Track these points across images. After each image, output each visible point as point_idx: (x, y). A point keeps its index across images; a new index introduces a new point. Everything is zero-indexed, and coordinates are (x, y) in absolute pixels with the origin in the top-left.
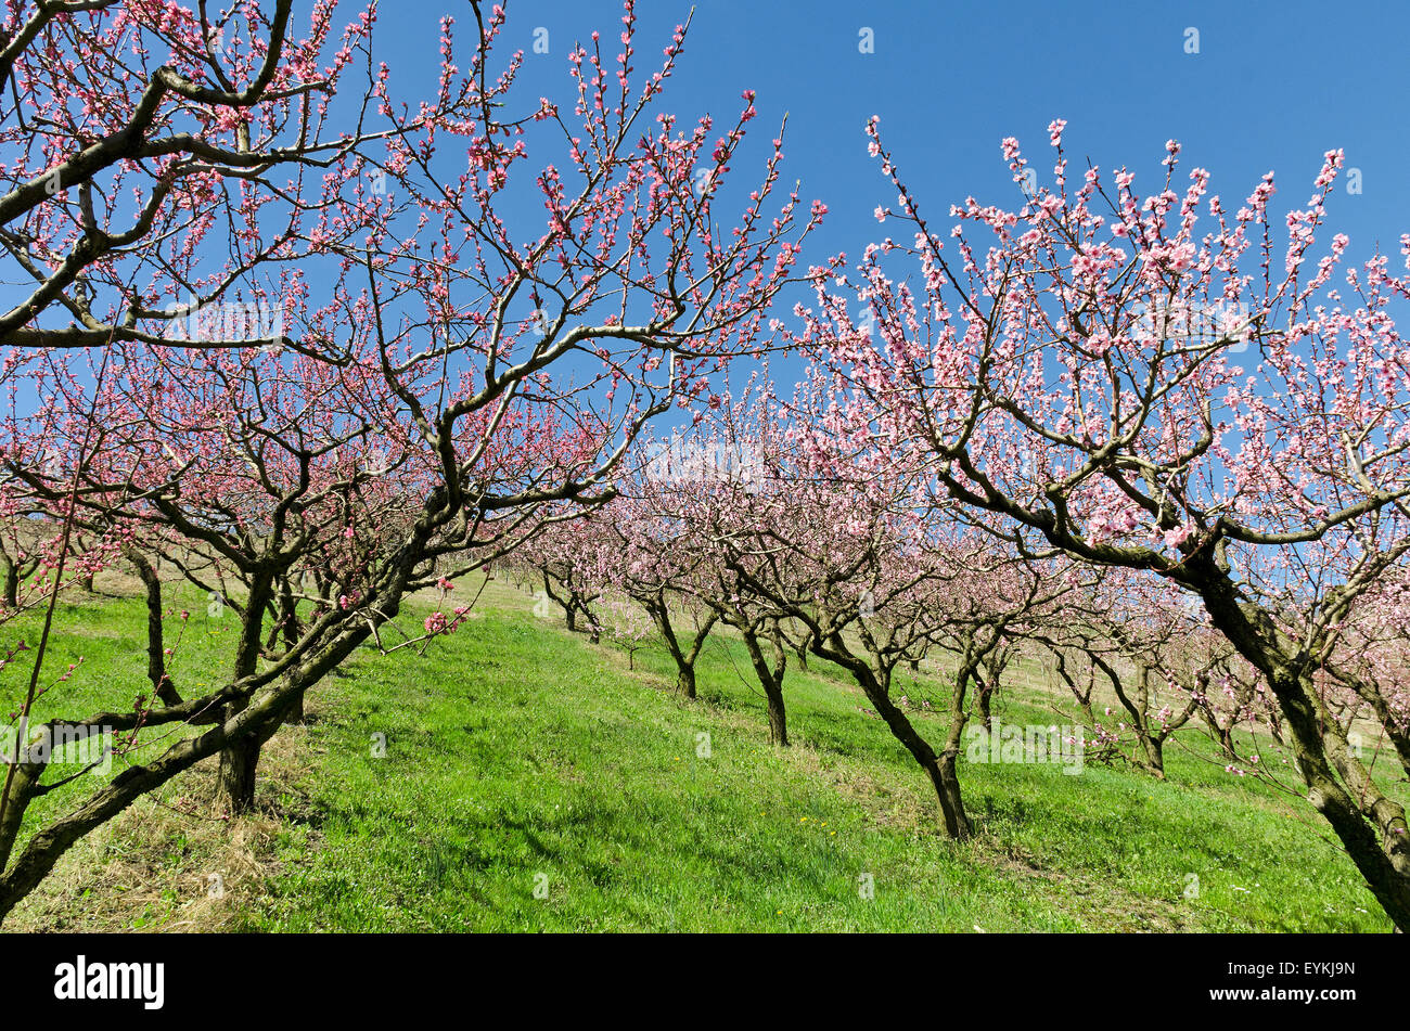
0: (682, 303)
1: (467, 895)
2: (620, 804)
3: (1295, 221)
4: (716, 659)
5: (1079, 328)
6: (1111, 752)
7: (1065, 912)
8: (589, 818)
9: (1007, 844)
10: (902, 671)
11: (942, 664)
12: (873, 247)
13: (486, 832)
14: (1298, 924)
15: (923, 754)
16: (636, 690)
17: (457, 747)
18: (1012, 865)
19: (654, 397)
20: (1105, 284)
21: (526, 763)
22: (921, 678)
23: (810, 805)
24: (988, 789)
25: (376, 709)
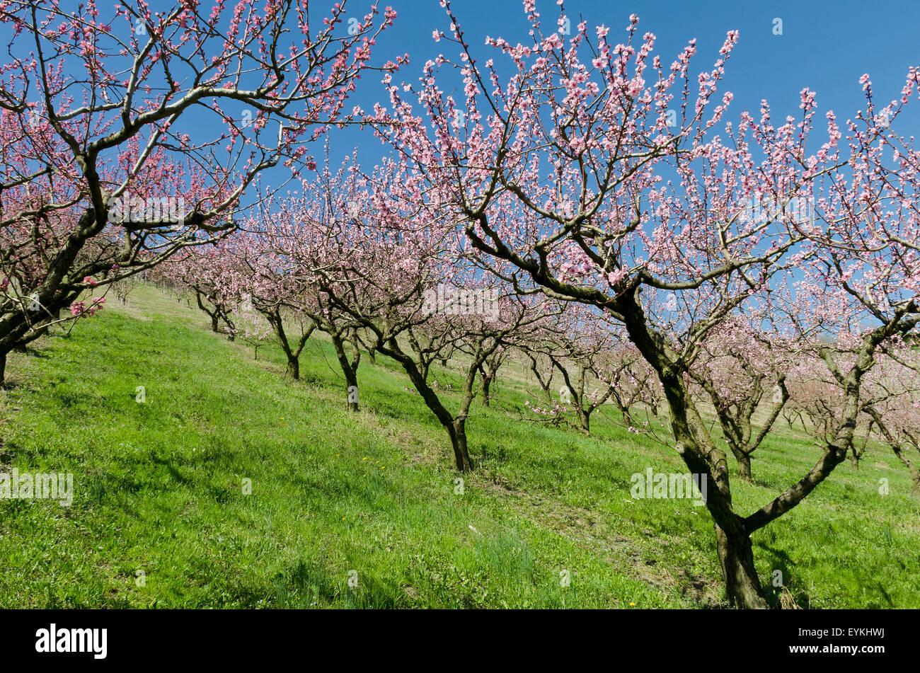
0: (282, 72)
1: (121, 510)
2: (240, 448)
3: (703, 80)
4: (314, 354)
5: (564, 136)
6: (559, 419)
7: (525, 516)
8: (217, 457)
9: (493, 475)
10: (436, 366)
11: (461, 362)
12: (430, 63)
13: (140, 466)
14: (659, 522)
15: (444, 417)
16: (258, 373)
17: (123, 408)
18: (495, 487)
19: (264, 154)
20: (584, 107)
21: (174, 419)
22: (447, 371)
23: (370, 449)
24: (484, 441)
25: (63, 380)
